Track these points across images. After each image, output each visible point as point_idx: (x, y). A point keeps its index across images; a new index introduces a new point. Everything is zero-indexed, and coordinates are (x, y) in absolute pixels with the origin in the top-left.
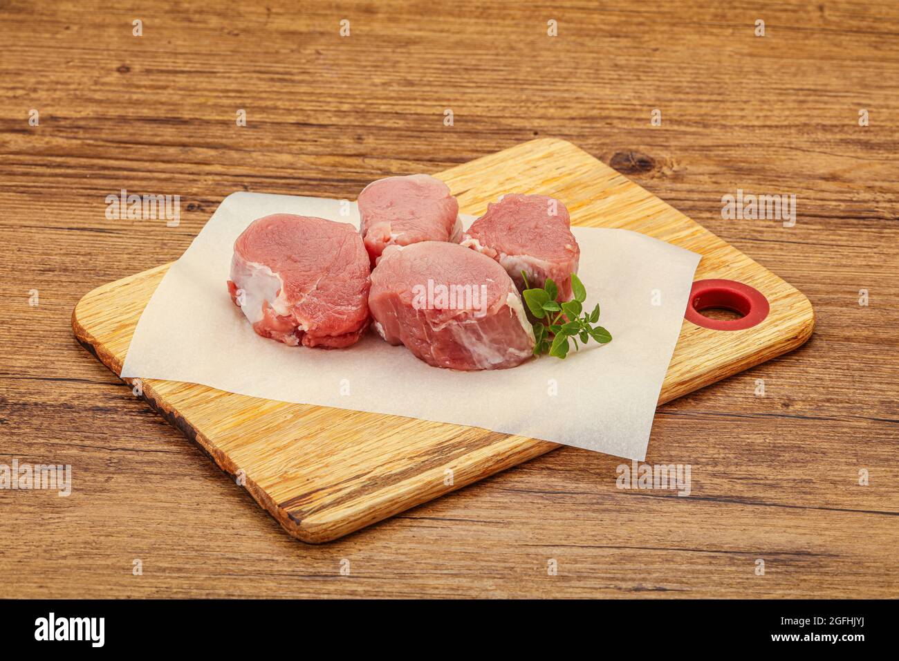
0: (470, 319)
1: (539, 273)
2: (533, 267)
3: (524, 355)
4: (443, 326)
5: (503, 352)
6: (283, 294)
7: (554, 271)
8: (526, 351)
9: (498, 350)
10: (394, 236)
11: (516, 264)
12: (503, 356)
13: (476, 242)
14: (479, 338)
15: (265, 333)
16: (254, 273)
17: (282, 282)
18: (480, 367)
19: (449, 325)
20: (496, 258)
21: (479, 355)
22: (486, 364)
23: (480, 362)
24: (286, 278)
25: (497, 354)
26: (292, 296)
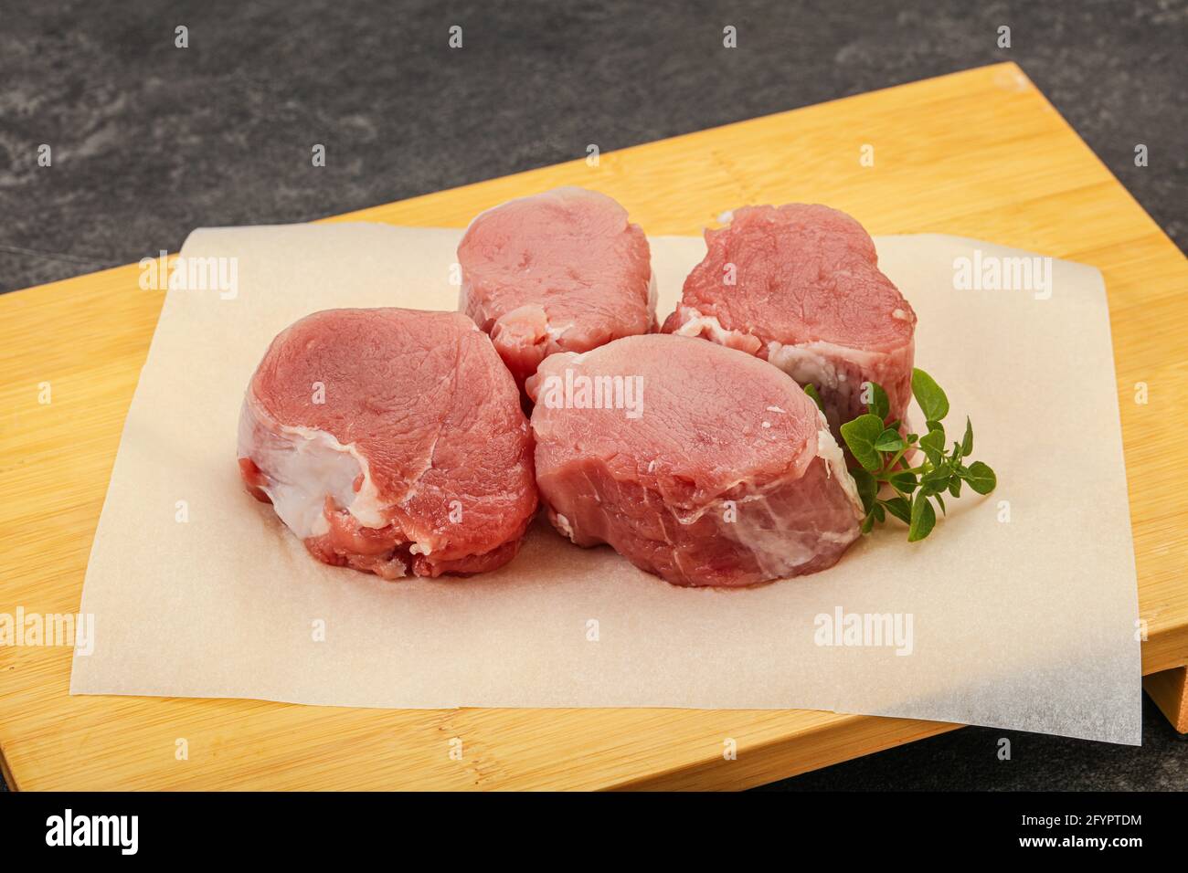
0: (752, 494)
1: (848, 373)
2: (838, 362)
3: (847, 538)
4: (700, 513)
5: (812, 543)
6: (368, 484)
7: (882, 367)
8: (851, 531)
9: (804, 540)
10: (555, 332)
11: (801, 360)
12: (813, 548)
13: (712, 323)
14: (768, 524)
15: (334, 556)
16: (300, 446)
17: (364, 463)
18: (771, 576)
19: (712, 509)
20: (761, 354)
21: (768, 555)
22: (782, 569)
23: (770, 567)
24: (371, 452)
25: (801, 547)
26: (388, 487)
